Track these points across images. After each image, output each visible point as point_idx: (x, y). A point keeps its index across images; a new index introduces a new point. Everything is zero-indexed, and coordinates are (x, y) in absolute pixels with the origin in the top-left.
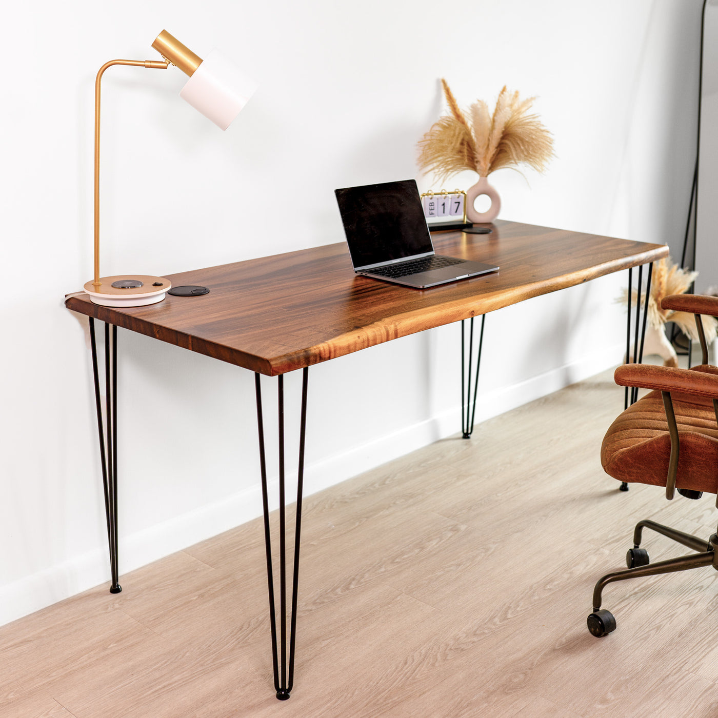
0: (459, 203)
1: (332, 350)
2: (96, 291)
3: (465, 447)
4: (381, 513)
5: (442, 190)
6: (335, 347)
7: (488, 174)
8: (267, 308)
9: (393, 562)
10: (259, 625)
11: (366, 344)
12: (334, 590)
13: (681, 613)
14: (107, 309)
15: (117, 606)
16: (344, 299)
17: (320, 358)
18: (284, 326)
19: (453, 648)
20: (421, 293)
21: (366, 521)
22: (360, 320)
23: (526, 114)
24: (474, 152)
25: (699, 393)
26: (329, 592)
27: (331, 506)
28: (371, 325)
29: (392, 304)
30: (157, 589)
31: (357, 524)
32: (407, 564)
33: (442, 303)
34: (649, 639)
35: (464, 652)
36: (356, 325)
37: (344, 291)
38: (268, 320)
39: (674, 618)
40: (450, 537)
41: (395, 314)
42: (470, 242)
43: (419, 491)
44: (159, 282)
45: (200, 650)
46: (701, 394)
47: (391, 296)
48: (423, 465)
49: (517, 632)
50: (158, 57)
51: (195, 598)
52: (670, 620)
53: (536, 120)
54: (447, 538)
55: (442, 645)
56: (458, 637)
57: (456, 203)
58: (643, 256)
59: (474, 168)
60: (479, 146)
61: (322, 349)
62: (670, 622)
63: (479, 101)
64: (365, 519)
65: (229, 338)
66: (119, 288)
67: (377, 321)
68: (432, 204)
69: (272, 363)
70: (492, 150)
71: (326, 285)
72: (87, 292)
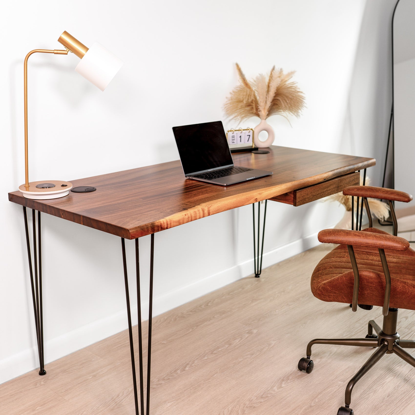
0: (250, 136)
1: (169, 223)
2: (26, 190)
3: (256, 283)
4: (205, 323)
5: (239, 128)
6: (170, 221)
7: (267, 118)
8: (130, 199)
9: (212, 353)
10: (129, 394)
11: (190, 219)
12: (175, 371)
13: (389, 382)
14: (33, 201)
15: (42, 383)
16: (177, 193)
17: (161, 228)
18: (140, 209)
19: (248, 406)
20: (225, 188)
21: (196, 328)
22: (186, 205)
23: (289, 82)
24: (258, 105)
25: (370, 245)
26: (173, 373)
27: (175, 320)
28: (193, 208)
29: (206, 195)
30: (68, 372)
31: (191, 330)
32: (220, 354)
33: (238, 194)
34: (369, 399)
35: (255, 408)
36: (184, 208)
37: (178, 188)
38: (130, 206)
39: (384, 385)
40: (247, 337)
41: (209, 201)
42: (256, 158)
43: (228, 310)
44: (65, 184)
45: (92, 410)
46: (372, 246)
47: (206, 190)
48: (231, 294)
49: (288, 395)
50: (62, 47)
51: (90, 377)
52: (382, 386)
53: (294, 85)
54: (245, 338)
55: (242, 404)
56: (252, 399)
57: (248, 135)
58: (360, 165)
59: (258, 115)
60: (261, 102)
61: (162, 222)
62: (382, 388)
63: (260, 75)
64: (196, 327)
65: (105, 217)
66: (40, 188)
67: (197, 205)
68: (233, 137)
69: (130, 231)
70: (269, 104)
71: (167, 185)
72: (21, 191)
